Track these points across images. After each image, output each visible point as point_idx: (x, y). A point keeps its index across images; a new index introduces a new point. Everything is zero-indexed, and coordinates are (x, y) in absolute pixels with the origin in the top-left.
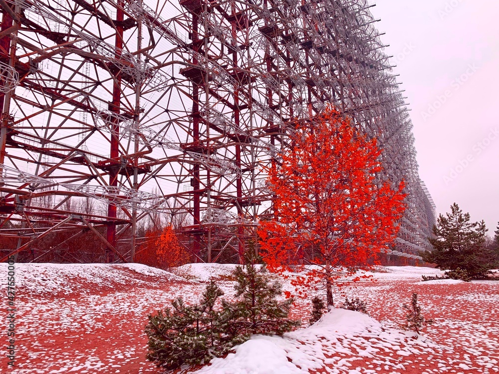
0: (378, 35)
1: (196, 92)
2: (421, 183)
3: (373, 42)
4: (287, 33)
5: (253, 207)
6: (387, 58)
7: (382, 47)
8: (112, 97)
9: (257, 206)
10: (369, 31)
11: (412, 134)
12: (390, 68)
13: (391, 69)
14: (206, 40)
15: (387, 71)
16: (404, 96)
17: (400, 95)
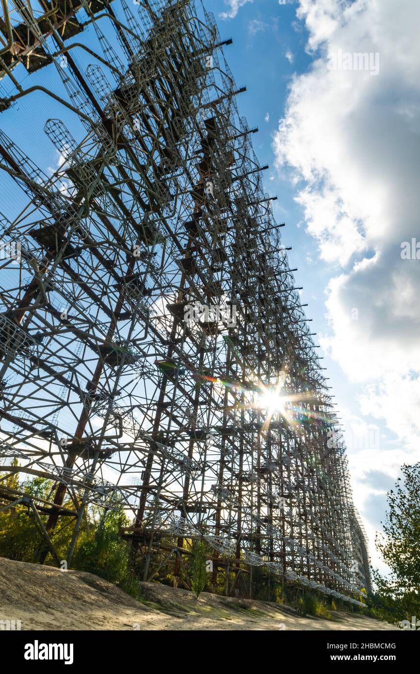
0: (317, 358)
3: (312, 364)
4: (245, 344)
5: (198, 514)
6: (324, 379)
7: (321, 369)
8: (92, 377)
9: (202, 514)
10: (311, 354)
12: (326, 388)
13: (328, 390)
14: (183, 340)
15: (323, 391)
16: (338, 416)
17: (335, 415)
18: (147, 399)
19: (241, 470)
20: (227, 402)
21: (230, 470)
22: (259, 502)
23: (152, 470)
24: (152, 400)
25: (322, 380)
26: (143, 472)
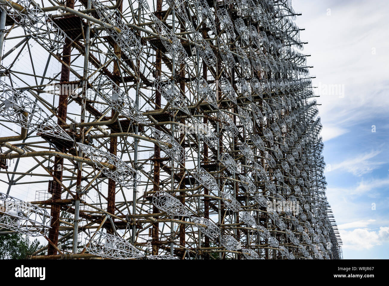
1: (67, 51)
2: (328, 214)
6: (298, 31)
7: (293, 15)
11: (321, 138)
12: (299, 44)
13: (301, 46)
15: (295, 48)
16: (313, 84)
17: (309, 83)
18: (36, 76)
19: (183, 170)
20: (159, 74)
21: (168, 170)
22: (206, 208)
23: (63, 179)
24: (43, 78)
25: (294, 33)
26: (50, 182)
